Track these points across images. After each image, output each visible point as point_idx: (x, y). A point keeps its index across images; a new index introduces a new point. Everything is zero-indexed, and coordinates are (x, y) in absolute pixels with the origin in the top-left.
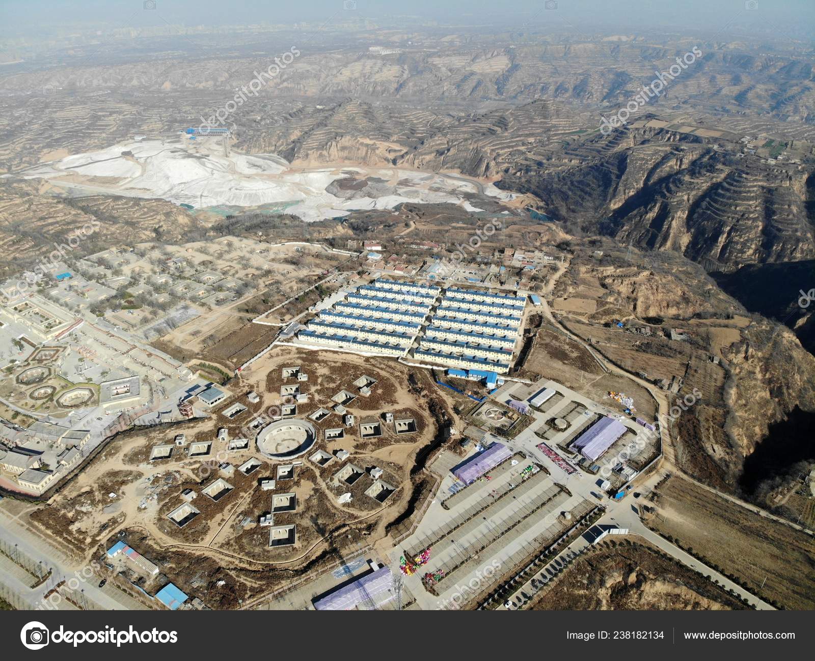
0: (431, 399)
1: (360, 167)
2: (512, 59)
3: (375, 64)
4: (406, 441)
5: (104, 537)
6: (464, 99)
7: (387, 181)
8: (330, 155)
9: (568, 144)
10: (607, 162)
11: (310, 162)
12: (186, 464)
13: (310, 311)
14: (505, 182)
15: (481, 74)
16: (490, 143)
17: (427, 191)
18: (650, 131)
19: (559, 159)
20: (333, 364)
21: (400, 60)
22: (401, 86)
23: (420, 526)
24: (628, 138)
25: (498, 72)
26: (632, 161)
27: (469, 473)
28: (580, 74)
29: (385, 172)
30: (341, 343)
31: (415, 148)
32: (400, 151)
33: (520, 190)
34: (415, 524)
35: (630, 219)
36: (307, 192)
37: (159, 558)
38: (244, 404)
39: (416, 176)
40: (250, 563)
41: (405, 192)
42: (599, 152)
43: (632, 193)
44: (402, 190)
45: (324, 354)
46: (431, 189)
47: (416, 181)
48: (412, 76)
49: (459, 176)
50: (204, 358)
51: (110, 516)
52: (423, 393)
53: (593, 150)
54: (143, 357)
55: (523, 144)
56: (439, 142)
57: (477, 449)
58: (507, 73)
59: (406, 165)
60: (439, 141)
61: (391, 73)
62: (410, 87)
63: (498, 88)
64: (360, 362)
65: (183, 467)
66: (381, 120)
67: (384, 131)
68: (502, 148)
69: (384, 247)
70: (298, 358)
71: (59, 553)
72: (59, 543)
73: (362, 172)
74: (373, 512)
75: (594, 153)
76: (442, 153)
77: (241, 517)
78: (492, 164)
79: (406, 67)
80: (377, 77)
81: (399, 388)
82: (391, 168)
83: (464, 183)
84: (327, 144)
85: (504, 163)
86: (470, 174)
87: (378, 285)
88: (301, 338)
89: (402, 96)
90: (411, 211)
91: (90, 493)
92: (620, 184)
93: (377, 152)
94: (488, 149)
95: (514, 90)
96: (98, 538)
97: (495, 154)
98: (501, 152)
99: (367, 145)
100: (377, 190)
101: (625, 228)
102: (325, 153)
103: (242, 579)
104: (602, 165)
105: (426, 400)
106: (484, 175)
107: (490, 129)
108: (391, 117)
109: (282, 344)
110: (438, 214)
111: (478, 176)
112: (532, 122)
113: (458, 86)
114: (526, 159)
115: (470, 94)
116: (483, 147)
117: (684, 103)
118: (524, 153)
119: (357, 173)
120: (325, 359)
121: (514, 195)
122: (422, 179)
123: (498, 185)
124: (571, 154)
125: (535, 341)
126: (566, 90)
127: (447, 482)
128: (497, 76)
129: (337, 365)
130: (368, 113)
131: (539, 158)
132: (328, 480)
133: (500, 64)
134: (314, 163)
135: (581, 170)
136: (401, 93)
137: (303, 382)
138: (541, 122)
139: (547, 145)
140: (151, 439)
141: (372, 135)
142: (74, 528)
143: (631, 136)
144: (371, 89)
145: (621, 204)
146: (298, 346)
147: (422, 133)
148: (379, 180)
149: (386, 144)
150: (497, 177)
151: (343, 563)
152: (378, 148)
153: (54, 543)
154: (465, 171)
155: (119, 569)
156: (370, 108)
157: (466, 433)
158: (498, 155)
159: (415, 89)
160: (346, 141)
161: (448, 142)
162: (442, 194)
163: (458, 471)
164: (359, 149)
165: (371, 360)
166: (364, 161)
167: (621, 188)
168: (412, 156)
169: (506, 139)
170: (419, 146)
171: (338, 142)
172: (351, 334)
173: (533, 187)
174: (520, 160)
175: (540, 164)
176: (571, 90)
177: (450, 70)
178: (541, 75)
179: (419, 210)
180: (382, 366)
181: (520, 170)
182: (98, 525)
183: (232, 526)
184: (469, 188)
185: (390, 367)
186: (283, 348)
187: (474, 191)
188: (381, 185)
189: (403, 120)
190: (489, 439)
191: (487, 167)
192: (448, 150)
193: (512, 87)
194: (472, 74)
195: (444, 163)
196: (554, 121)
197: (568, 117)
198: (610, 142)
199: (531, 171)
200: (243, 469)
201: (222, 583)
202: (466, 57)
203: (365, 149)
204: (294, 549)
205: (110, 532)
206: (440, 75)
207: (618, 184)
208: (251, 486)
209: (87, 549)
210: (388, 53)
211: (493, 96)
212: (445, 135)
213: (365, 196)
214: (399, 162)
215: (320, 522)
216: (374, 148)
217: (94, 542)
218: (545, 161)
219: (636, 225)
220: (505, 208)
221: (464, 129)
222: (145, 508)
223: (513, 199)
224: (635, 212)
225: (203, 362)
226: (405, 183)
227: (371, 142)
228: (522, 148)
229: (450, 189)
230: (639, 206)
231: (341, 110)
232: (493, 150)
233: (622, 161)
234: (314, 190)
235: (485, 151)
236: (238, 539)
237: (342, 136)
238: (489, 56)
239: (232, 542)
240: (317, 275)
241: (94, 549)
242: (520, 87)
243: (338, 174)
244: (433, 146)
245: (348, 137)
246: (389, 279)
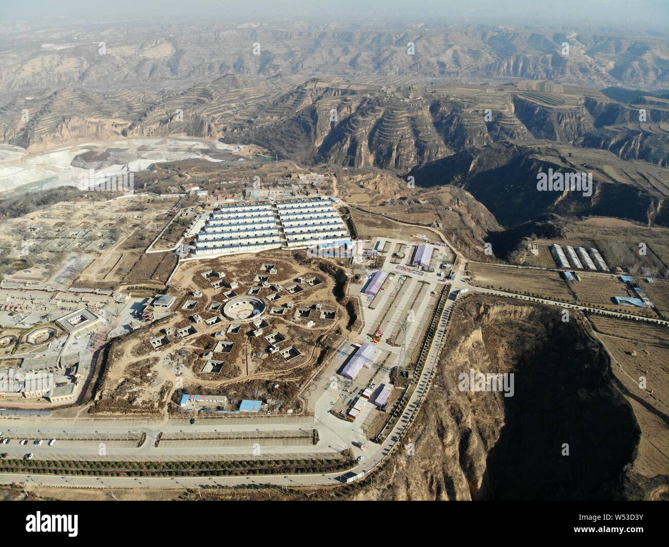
0: (321, 263)
1: (94, 142)
2: (175, 46)
3: (53, 58)
4: (321, 288)
5: (167, 399)
6: (146, 80)
7: (127, 149)
8: (62, 136)
9: (262, 106)
10: (302, 115)
11: (46, 144)
12: (186, 342)
13: (186, 236)
14: (228, 138)
15: (154, 59)
16: (204, 110)
17: (167, 152)
18: (320, 90)
19: (263, 117)
20: (235, 263)
21: (76, 53)
22: (83, 76)
23: (365, 321)
24: (307, 96)
25: (166, 57)
26: (320, 111)
27: (374, 289)
28: (235, 54)
29: (121, 143)
30: (232, 249)
31: (140, 120)
32: (126, 124)
33: (244, 142)
34: (362, 321)
35: (333, 151)
36: (55, 170)
37: (222, 391)
38: (192, 299)
39: (151, 142)
40: (284, 372)
41: (149, 155)
42: (290, 108)
43: (326, 135)
44: (145, 154)
45: (223, 258)
46: (169, 150)
47: (152, 146)
48: (91, 65)
49: (187, 138)
50: (129, 283)
51: (161, 386)
52: (312, 262)
53: (286, 107)
54: (71, 297)
55: (229, 109)
56: (159, 114)
57: (367, 278)
58: (174, 57)
59: (135, 135)
60: (159, 113)
61: (70, 65)
62: (93, 75)
63: (172, 70)
64: (253, 257)
65: (185, 345)
66: (98, 101)
67: (104, 110)
68: (215, 113)
70: (206, 266)
71: (139, 421)
72: (133, 416)
73: (100, 146)
74: (332, 325)
75: (287, 110)
76: (166, 122)
77: (254, 354)
78: (212, 125)
79: (83, 58)
80: (60, 69)
81: (292, 265)
82: (123, 139)
83: (194, 143)
84: (57, 127)
85: (221, 124)
86: (196, 136)
87: (223, 210)
88: (198, 253)
89: (88, 83)
90: (166, 168)
91: (127, 380)
92: (317, 129)
93: (106, 127)
94: (204, 114)
95: (186, 70)
96: (163, 401)
97: (211, 118)
98: (215, 116)
99: (95, 123)
100: (122, 157)
101: (332, 158)
102: (57, 134)
103: (287, 380)
104: (299, 117)
105: (316, 265)
106: (208, 135)
107: (198, 99)
108: (105, 98)
109: (186, 260)
110: (192, 167)
111: (204, 136)
112: (228, 92)
113: (137, 71)
114: (236, 120)
115: (150, 76)
116: (201, 113)
117: (316, 71)
118: (232, 116)
119: (96, 147)
120: (226, 262)
121: (242, 147)
122: (157, 144)
123: (221, 140)
124: (271, 112)
125: (353, 220)
126: (229, 68)
127: (364, 298)
128: (167, 60)
129: (238, 263)
130: (84, 97)
131: (246, 118)
132: (292, 320)
133: (165, 51)
134: (50, 145)
135: (285, 122)
136: (86, 81)
137: (224, 278)
138: (236, 91)
139: (247, 108)
140: (141, 338)
141: (95, 115)
142: (139, 401)
143: (309, 95)
145: (321, 143)
146: (199, 258)
147: (139, 109)
148: (118, 150)
149: (112, 121)
150: (220, 135)
151: (338, 351)
152: (105, 124)
153: (129, 418)
154: (191, 133)
155: (197, 410)
156: (84, 93)
157: (355, 273)
158: (214, 118)
159: (98, 76)
160: (75, 121)
161: (167, 113)
162: (182, 153)
163: (367, 290)
164: (89, 127)
165: (261, 254)
166: (96, 136)
167: (318, 131)
168: (139, 127)
169: (215, 106)
170: (143, 118)
171: (67, 124)
172: (234, 242)
173: (253, 139)
174: (231, 120)
175: (249, 122)
176: (232, 67)
177: (124, 58)
178: (204, 57)
179: (174, 166)
180: (271, 256)
181: (236, 128)
182: (156, 394)
183: (253, 361)
184: (201, 146)
185: (277, 255)
186: (188, 262)
187: (206, 147)
188: (122, 153)
189: (117, 99)
190: (370, 272)
191: (210, 129)
192: (171, 119)
193: (183, 68)
194: (146, 59)
195: (170, 129)
196: (245, 90)
197: (253, 86)
198: (296, 101)
199: (245, 128)
200: (230, 331)
201: (277, 386)
202: (134, 47)
203: (95, 127)
204: (303, 356)
205: (168, 394)
206: (116, 62)
207: (315, 129)
208: (245, 339)
209: (160, 410)
210: (62, 48)
211: (169, 76)
212: (163, 107)
213: (112, 164)
214: (129, 133)
215: (306, 339)
216: (100, 125)
217: (161, 405)
218: (253, 119)
219: (338, 154)
220: (238, 157)
221: (177, 101)
222: (181, 374)
223: (242, 150)
224: (335, 146)
225: (130, 286)
226: (143, 148)
227: (97, 120)
228: (229, 112)
229: (185, 148)
230: (336, 142)
231: (58, 96)
232: (208, 115)
233: (313, 113)
234: (60, 167)
235: (203, 117)
236: (264, 365)
237: (70, 118)
238: (154, 44)
239: (260, 368)
240: (166, 214)
241: (166, 407)
242: (189, 67)
243: (77, 150)
244: (155, 117)
245: (76, 119)
246: (228, 206)
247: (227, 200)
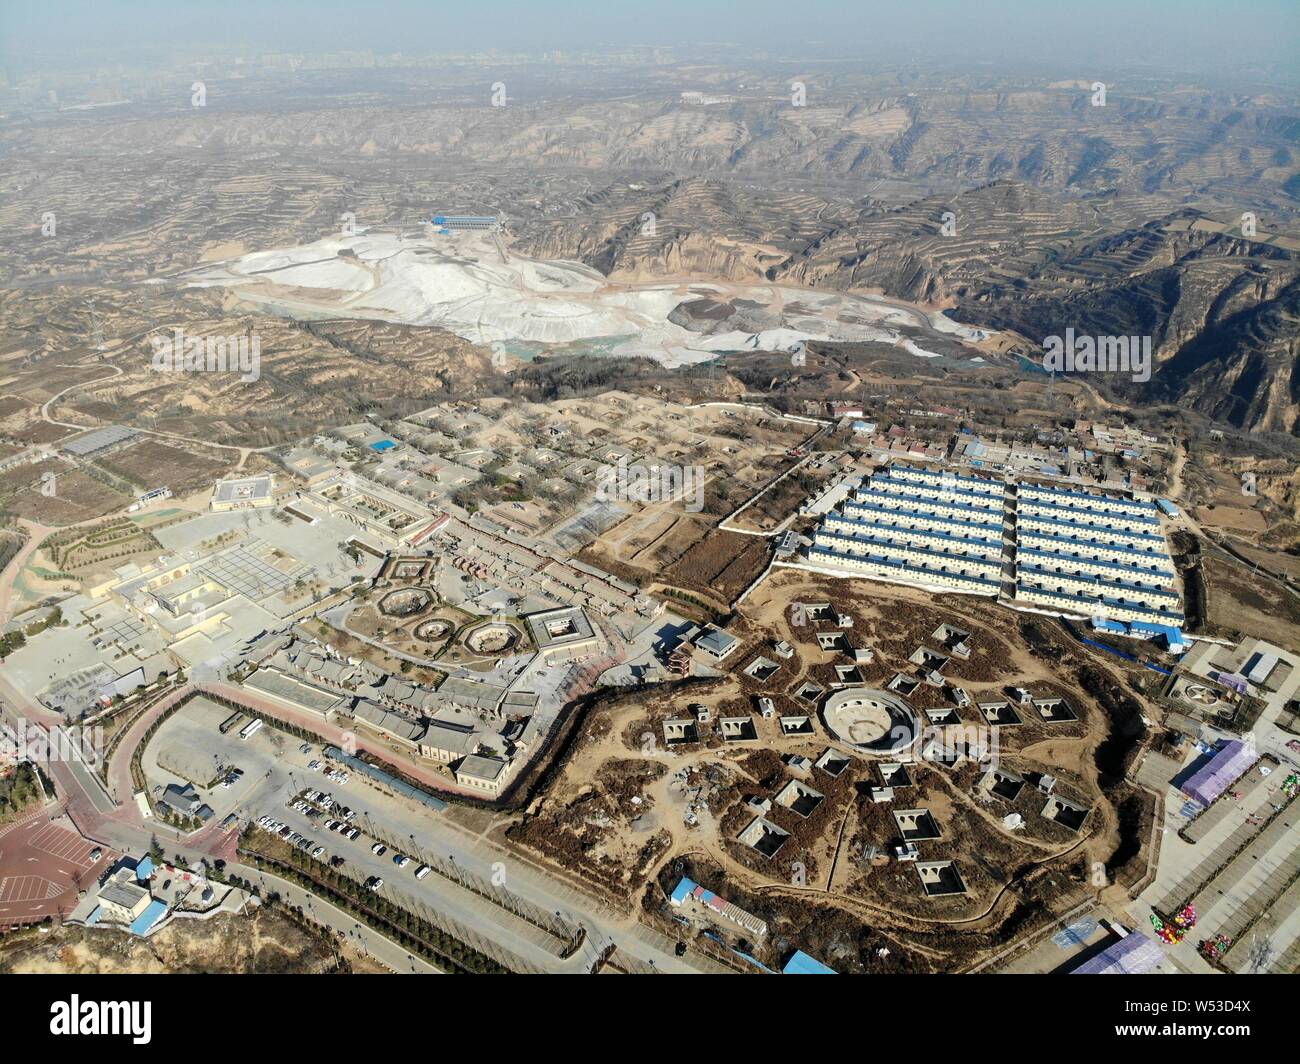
0: (1084, 668)
1: (717, 283)
2: (914, 114)
3: (694, 119)
4: (1067, 734)
5: (651, 871)
6: (841, 176)
7: (766, 306)
8: (668, 265)
9: (1056, 253)
10: (1143, 285)
11: (638, 274)
12: (728, 754)
13: (802, 513)
14: (964, 311)
15: (867, 138)
16: (930, 248)
17: (835, 323)
18: (1200, 237)
19: (1052, 276)
20: (881, 603)
21: (734, 113)
22: (737, 155)
23: (1160, 869)
24: (1166, 246)
25: (892, 135)
26: (1187, 285)
27: (1209, 789)
28: (1027, 140)
29: (760, 292)
30: (883, 569)
31: (805, 253)
32: (779, 257)
33: (993, 324)
34: (1150, 865)
35: (1198, 379)
36: (640, 322)
37: (761, 906)
38: (771, 657)
39: (813, 298)
40: (911, 922)
41: (801, 323)
42: (1118, 267)
43: (1189, 337)
44: (795, 320)
45: (860, 584)
46: (841, 318)
47: (814, 305)
48: (755, 139)
49: (882, 298)
50: (670, 581)
51: (647, 836)
52: (1063, 658)
53: (1110, 264)
54: (568, 577)
55: (983, 251)
56: (845, 244)
57: (1198, 750)
58: (906, 137)
59: (790, 280)
60: (843, 244)
61: (719, 134)
62: (753, 158)
63: (895, 161)
64: (926, 601)
65: (724, 758)
66: (743, 208)
67: (750, 226)
68: (952, 257)
69: (866, 413)
70: (819, 589)
71: (584, 898)
72: (577, 879)
73: (724, 291)
74: (1068, 846)
75: (1111, 270)
76: (851, 263)
77: (858, 845)
78: (939, 280)
79: (743, 125)
80: (702, 140)
81: (1012, 647)
82: (766, 285)
83: (892, 311)
84: (663, 246)
85: (955, 280)
86: (901, 297)
87: (894, 474)
88: (813, 556)
89: (741, 170)
90: (823, 354)
91: (594, 794)
92: (1171, 321)
93: (742, 259)
94: (929, 257)
95: (922, 164)
96: (642, 873)
97: (940, 265)
98: (950, 262)
99: (726, 248)
100: (753, 319)
101: (1190, 392)
102: (661, 260)
103: (912, 946)
104: (1134, 288)
105: (1072, 669)
106: (925, 298)
107: (924, 225)
108: (757, 204)
109: (785, 565)
110: (872, 359)
111: (916, 299)
112: (991, 217)
113: (831, 157)
114: (992, 275)
115: (851, 169)
116: (922, 254)
117: (1201, 191)
118: (986, 266)
119: (715, 292)
120: (865, 593)
121: (986, 333)
122: (823, 303)
123: (950, 313)
124: (1072, 270)
125: (1205, 574)
126: (1009, 166)
127: (1174, 801)
128: (891, 141)
129: (888, 603)
130: (722, 198)
131: (1014, 274)
132: (971, 792)
133: (895, 122)
134: (645, 276)
135: (1097, 295)
136: (739, 166)
137: (848, 629)
138: (1007, 217)
139: (1022, 253)
140: (652, 709)
141: (732, 232)
142: (597, 852)
143: (1170, 244)
144: (691, 159)
145: (1173, 354)
146: (812, 569)
147: (810, 231)
148: (752, 304)
149: (754, 247)
150: (949, 302)
151: (1062, 925)
152: (743, 253)
153: (568, 880)
154: (891, 291)
155: (698, 926)
156: (723, 190)
157: (1170, 723)
158: (946, 267)
159: (761, 159)
160: (694, 241)
161: (857, 245)
162: (862, 327)
163: (1187, 784)
164: (714, 255)
165: (945, 599)
166: (723, 273)
167: (1172, 327)
168: (801, 265)
169: (955, 243)
170: (812, 250)
171: (681, 244)
172: (893, 554)
173: (1016, 320)
174: (980, 275)
175: (1019, 284)
176: (1016, 165)
177: (814, 131)
178: (963, 141)
179: (839, 353)
180: (967, 609)
181: (986, 292)
182: (634, 850)
183: (850, 859)
184: (905, 319)
185: (984, 612)
186: (788, 571)
187: (914, 323)
188: (756, 312)
189: (777, 209)
190: (1212, 735)
191: (931, 287)
192: (863, 258)
193: (918, 159)
194: (852, 137)
195: (855, 278)
196: (1028, 216)
197: (1049, 210)
198: (1135, 252)
199: (1005, 294)
200: (821, 764)
201: (884, 952)
202: (837, 111)
203: (725, 254)
204: (969, 900)
205: (656, 862)
206: (798, 138)
207: (1167, 321)
208: (849, 796)
209: (630, 890)
210: (715, 101)
211: (888, 172)
212: (853, 234)
213: (734, 329)
214: (780, 275)
215: (989, 857)
216: (735, 253)
217: (636, 880)
218: (1027, 279)
219: (1208, 387)
220: (973, 353)
221: (883, 225)
222: (696, 824)
223: (987, 340)
224: (1205, 367)
225: (670, 587)
226: (795, 308)
227: (732, 244)
228: (982, 257)
229: (873, 319)
230: (1209, 358)
231: (679, 191)
232: (936, 259)
233: (1169, 284)
234: (650, 319)
235: (925, 261)
236: (871, 880)
237: (688, 234)
238: (875, 108)
239: (862, 884)
240: (781, 456)
241: (642, 891)
242: (930, 159)
243: (685, 294)
244: (835, 250)
245: (698, 236)
246: (909, 466)
247: (910, 452)
